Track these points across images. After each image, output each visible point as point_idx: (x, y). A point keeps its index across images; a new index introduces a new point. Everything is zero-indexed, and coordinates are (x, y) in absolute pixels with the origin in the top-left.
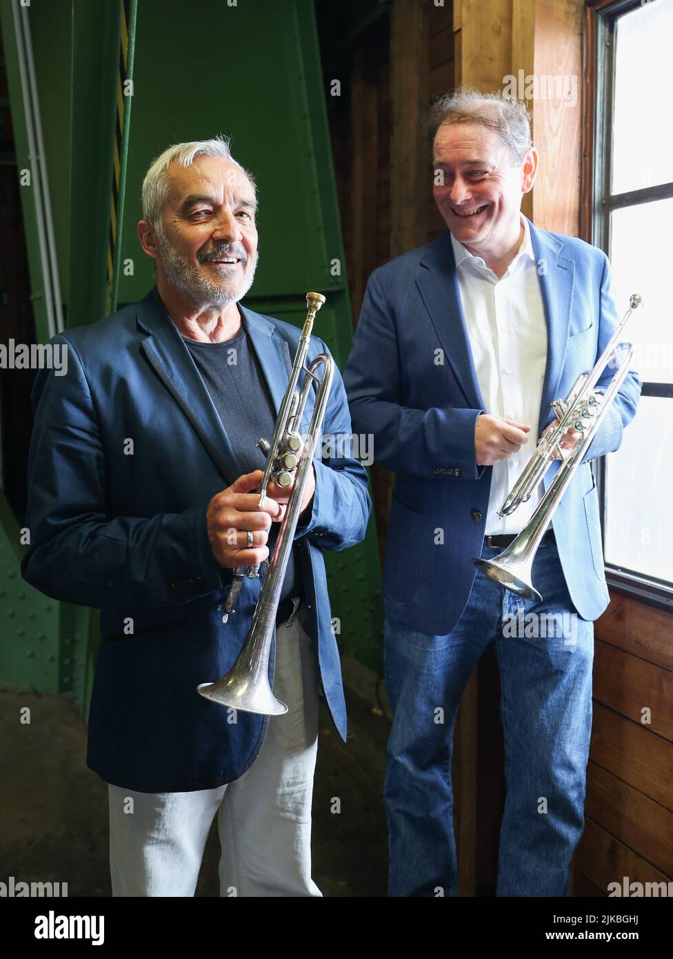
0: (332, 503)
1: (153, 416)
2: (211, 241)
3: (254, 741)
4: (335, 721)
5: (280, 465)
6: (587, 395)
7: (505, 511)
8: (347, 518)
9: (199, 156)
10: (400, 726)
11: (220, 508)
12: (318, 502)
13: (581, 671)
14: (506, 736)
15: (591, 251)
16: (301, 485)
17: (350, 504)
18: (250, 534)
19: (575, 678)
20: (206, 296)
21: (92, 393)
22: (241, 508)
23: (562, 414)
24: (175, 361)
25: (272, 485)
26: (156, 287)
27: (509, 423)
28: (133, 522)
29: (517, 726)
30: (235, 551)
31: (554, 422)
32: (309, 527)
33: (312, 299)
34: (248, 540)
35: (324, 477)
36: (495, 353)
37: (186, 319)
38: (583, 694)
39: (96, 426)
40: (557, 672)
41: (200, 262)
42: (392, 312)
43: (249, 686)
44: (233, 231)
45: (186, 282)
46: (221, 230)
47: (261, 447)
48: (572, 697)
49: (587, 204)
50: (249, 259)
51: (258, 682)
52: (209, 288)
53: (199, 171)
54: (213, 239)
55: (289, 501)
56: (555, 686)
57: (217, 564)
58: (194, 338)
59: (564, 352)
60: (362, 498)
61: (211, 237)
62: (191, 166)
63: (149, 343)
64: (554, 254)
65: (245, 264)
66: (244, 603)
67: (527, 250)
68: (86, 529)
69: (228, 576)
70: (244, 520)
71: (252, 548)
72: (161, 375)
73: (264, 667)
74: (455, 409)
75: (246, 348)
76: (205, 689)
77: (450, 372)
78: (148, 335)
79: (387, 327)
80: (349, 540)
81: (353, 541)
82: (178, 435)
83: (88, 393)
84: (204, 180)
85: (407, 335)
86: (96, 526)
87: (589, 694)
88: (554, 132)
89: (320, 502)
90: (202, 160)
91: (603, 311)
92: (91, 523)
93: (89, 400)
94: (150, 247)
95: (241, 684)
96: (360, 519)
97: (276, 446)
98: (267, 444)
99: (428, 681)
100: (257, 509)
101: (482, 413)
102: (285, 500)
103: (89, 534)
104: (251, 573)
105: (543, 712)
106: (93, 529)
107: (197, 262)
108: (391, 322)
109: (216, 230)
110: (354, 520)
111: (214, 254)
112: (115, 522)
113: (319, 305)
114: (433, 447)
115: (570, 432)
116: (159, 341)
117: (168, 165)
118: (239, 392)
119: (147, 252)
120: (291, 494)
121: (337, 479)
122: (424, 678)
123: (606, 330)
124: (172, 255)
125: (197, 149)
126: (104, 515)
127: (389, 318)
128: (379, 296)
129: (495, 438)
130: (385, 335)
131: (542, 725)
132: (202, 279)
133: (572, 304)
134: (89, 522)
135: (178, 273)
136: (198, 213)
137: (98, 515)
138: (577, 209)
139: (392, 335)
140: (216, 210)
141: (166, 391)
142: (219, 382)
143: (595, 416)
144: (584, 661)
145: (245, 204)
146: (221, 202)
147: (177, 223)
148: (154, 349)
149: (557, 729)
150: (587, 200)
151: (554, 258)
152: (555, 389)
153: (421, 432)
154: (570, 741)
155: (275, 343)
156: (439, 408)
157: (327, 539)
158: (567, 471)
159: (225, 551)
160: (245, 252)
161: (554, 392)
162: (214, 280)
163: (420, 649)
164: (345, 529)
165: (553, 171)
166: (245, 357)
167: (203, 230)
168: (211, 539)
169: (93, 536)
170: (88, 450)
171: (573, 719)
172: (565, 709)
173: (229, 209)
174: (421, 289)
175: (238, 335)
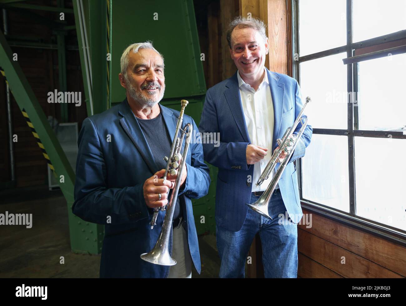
0: (193, 181)
1: (124, 149)
2: (146, 81)
3: (165, 274)
4: (195, 266)
5: (172, 167)
6: (290, 137)
7: (258, 184)
8: (200, 186)
9: (140, 49)
10: (223, 267)
11: (148, 185)
12: (188, 181)
13: (293, 243)
14: (265, 270)
15: (292, 80)
16: (180, 174)
17: (201, 181)
18: (160, 195)
19: (290, 246)
20: (145, 102)
21: (100, 141)
22: (156, 185)
23: (280, 144)
24: (133, 127)
25: (169, 175)
26: (127, 98)
27: (259, 148)
28: (115, 190)
29: (269, 266)
30: (154, 202)
31: (278, 147)
32: (184, 190)
33: (183, 102)
34: (159, 197)
35: (191, 170)
36: (254, 120)
37: (137, 111)
38: (294, 252)
39: (102, 153)
40: (283, 244)
41: (142, 89)
42: (215, 105)
43: (161, 254)
44: (154, 78)
45: (137, 97)
46: (149, 77)
47: (165, 159)
48: (289, 254)
49: (290, 61)
50: (161, 88)
51: (164, 252)
52: (145, 99)
53: (140, 54)
54: (147, 81)
55: (176, 181)
56: (282, 250)
57: (147, 207)
58: (141, 118)
59: (281, 119)
60: (206, 178)
61: (146, 80)
62: (137, 53)
63: (123, 120)
64: (276, 82)
65: (160, 89)
66: (160, 221)
67: (266, 80)
68: (97, 193)
69: (152, 211)
70: (157, 189)
71: (161, 200)
72: (127, 133)
73: (166, 246)
74: (239, 143)
75: (162, 121)
76: (144, 256)
77: (237, 128)
78: (123, 117)
79: (213, 111)
80: (201, 195)
81: (203, 195)
82: (134, 156)
83: (98, 141)
84: (142, 58)
85: (221, 114)
86: (101, 192)
87: (296, 252)
88: (276, 34)
89: (189, 180)
90: (142, 50)
91: (297, 102)
92: (100, 191)
93: (99, 143)
94: (123, 84)
95: (157, 254)
96: (205, 186)
97: (170, 159)
98: (167, 158)
99: (233, 249)
100: (163, 184)
101: (249, 144)
102: (174, 180)
103: (98, 196)
104: (162, 209)
105: (278, 260)
106: (99, 193)
107: (141, 90)
108: (214, 109)
109: (147, 77)
110: (203, 187)
111: (147, 86)
112: (109, 190)
113: (186, 105)
114: (231, 157)
115: (283, 152)
116: (127, 119)
117: (129, 53)
118: (158, 138)
119: (122, 85)
120: (176, 178)
121: (196, 171)
122: (232, 248)
123: (298, 110)
124: (131, 87)
125: (139, 46)
126: (105, 188)
127: (214, 107)
128: (210, 99)
129: (254, 154)
130: (212, 114)
131: (278, 265)
132: (143, 96)
133: (284, 100)
134: (98, 191)
135: (134, 93)
136: (141, 71)
137: (102, 188)
138: (286, 62)
139: (215, 114)
140: (147, 69)
141: (129, 139)
142: (150, 135)
143: (293, 145)
144: (293, 239)
145: (159, 66)
146: (149, 66)
147: (132, 75)
148: (125, 123)
149: (284, 267)
150: (290, 59)
151: (276, 83)
152: (278, 134)
153: (226, 151)
154: (289, 271)
155: (173, 119)
156: (233, 142)
157: (192, 195)
158: (282, 168)
159: (150, 202)
160: (159, 85)
161: (277, 135)
162: (147, 96)
163: (230, 236)
164: (199, 191)
165: (276, 49)
166: (161, 124)
167: (143, 77)
168: (145, 197)
169: (99, 196)
170: (99, 163)
171: (290, 262)
172: (287, 258)
173: (152, 69)
174: (226, 96)
175: (158, 116)
